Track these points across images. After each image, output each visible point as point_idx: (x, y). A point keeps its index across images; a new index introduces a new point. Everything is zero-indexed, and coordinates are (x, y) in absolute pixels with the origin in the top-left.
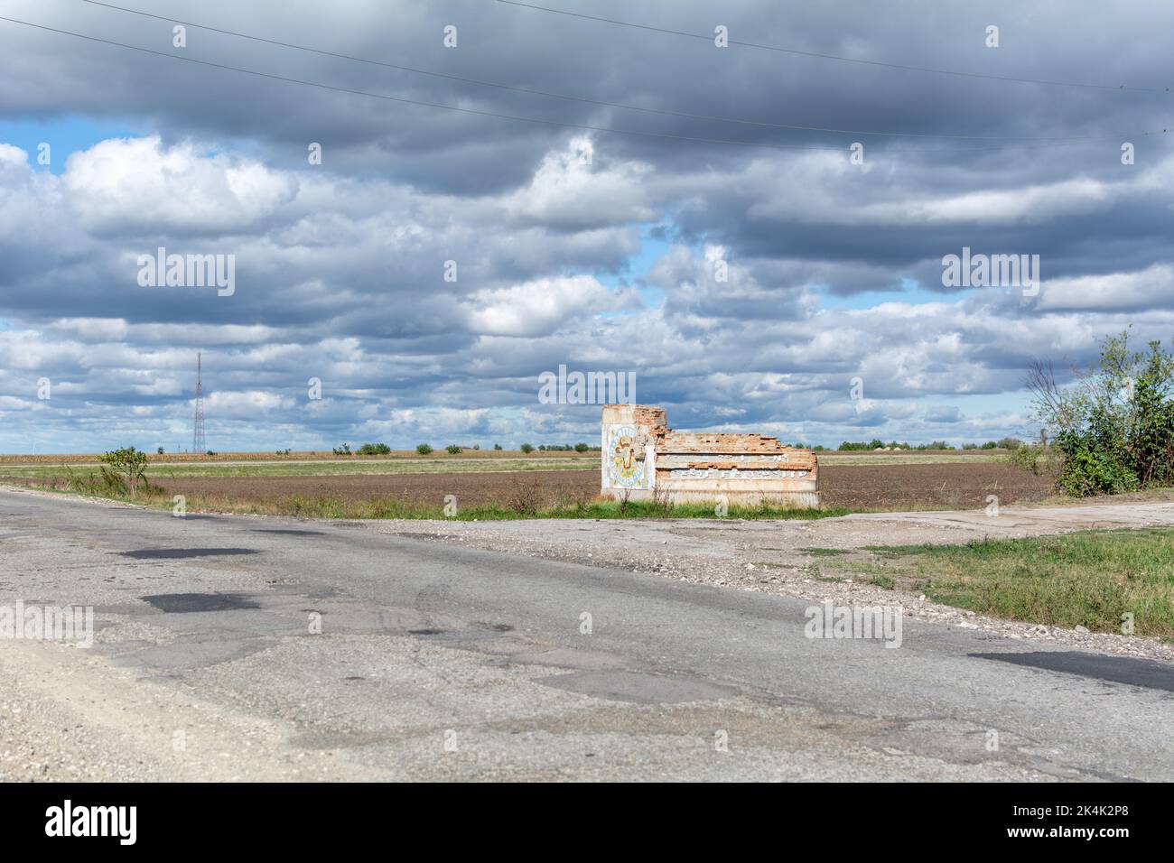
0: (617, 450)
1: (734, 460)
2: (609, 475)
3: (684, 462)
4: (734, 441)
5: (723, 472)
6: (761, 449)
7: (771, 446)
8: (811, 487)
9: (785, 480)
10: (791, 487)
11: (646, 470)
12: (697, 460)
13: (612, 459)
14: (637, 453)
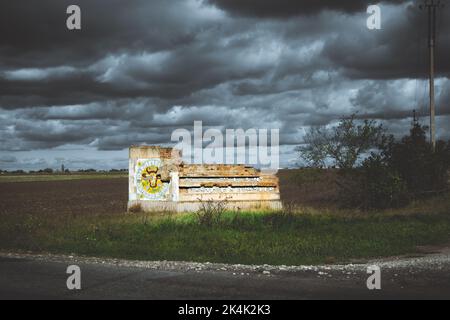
0: (144, 175)
1: (229, 181)
2: (136, 191)
3: (197, 182)
4: (228, 169)
5: (222, 189)
6: (246, 174)
7: (252, 171)
8: (277, 197)
9: (261, 193)
10: (266, 197)
11: (171, 188)
12: (205, 181)
13: (139, 181)
14: (164, 177)
